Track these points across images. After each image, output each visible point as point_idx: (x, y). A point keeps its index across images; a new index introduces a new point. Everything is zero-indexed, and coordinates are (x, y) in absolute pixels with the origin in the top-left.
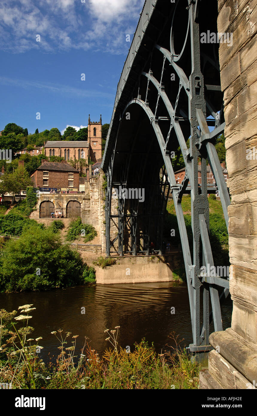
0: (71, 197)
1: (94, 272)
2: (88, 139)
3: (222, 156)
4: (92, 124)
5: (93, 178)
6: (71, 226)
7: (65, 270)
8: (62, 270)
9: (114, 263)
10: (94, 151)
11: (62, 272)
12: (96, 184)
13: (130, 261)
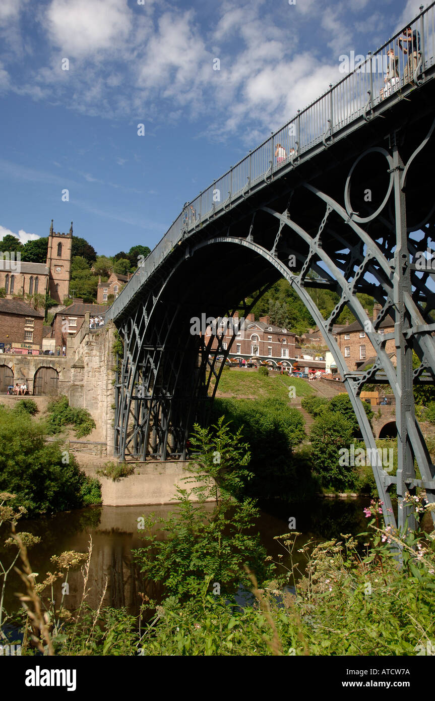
0: (44, 360)
1: (99, 487)
2: (48, 261)
3: (263, 305)
4: (56, 237)
5: (91, 333)
6: (49, 409)
7: (58, 483)
8: (53, 483)
9: (131, 472)
10: (56, 282)
11: (53, 488)
12: (96, 343)
13: (156, 469)
